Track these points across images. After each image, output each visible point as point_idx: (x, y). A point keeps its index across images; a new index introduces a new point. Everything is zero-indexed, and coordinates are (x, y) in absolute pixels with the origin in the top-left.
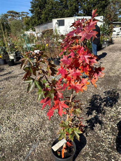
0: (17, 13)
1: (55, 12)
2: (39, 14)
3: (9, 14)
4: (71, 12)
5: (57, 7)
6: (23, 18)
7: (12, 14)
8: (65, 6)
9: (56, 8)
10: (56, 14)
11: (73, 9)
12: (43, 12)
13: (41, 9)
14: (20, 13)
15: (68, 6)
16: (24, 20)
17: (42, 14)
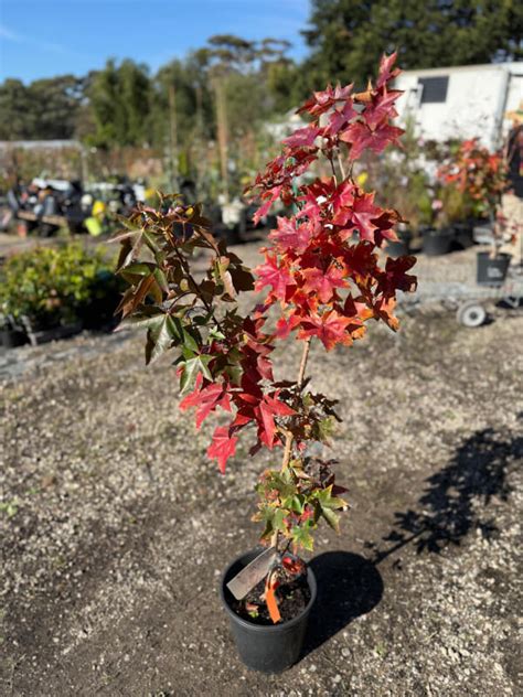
0: (246, 45)
1: (408, 40)
2: (340, 47)
3: (215, 48)
4: (485, 41)
5: (422, 17)
6: (265, 66)
7: (224, 48)
8: (460, 12)
9: (416, 22)
10: (414, 48)
11: (499, 24)
12: (359, 42)
13: (349, 28)
14: (254, 43)
15: (473, 12)
16: (270, 73)
17: (351, 48)
